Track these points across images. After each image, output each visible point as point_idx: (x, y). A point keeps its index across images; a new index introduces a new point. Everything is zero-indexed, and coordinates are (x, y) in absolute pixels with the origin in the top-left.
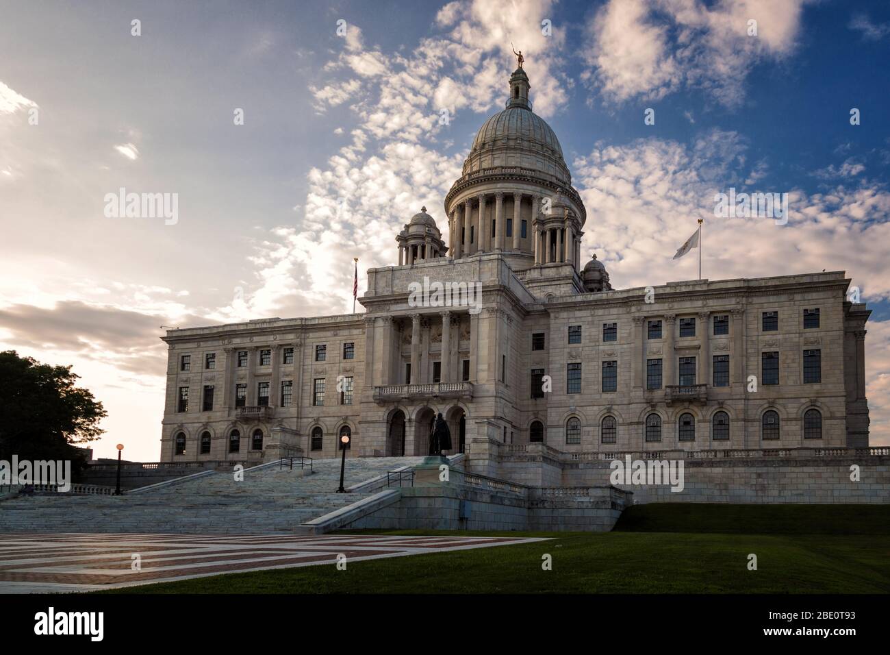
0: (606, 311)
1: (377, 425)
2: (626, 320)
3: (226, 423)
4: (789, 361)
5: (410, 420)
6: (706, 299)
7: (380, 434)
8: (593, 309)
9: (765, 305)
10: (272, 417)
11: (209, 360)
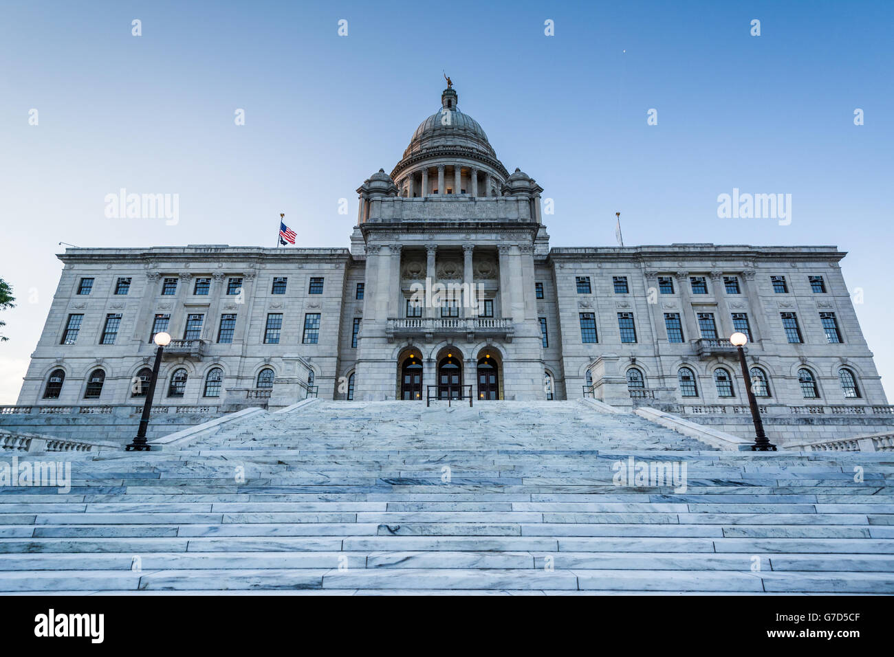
0: (614, 265)
1: (383, 365)
2: (636, 275)
3: (134, 359)
4: (808, 322)
5: (429, 361)
6: (715, 261)
7: (388, 376)
8: (600, 262)
9: (772, 270)
10: (205, 354)
11: (122, 285)
